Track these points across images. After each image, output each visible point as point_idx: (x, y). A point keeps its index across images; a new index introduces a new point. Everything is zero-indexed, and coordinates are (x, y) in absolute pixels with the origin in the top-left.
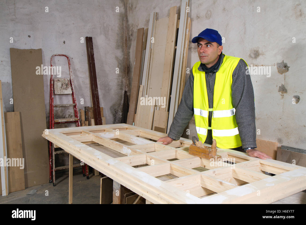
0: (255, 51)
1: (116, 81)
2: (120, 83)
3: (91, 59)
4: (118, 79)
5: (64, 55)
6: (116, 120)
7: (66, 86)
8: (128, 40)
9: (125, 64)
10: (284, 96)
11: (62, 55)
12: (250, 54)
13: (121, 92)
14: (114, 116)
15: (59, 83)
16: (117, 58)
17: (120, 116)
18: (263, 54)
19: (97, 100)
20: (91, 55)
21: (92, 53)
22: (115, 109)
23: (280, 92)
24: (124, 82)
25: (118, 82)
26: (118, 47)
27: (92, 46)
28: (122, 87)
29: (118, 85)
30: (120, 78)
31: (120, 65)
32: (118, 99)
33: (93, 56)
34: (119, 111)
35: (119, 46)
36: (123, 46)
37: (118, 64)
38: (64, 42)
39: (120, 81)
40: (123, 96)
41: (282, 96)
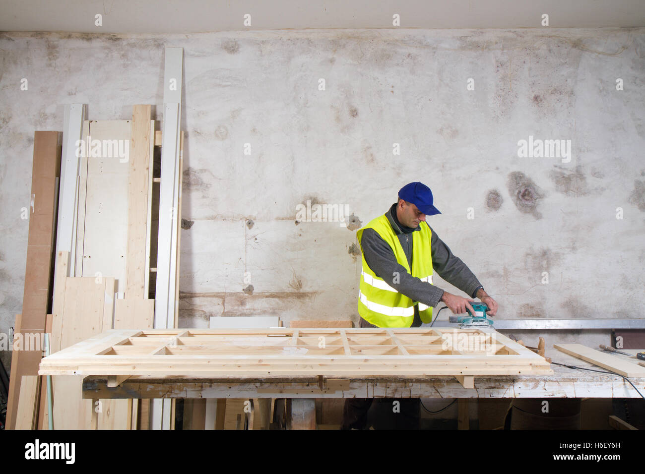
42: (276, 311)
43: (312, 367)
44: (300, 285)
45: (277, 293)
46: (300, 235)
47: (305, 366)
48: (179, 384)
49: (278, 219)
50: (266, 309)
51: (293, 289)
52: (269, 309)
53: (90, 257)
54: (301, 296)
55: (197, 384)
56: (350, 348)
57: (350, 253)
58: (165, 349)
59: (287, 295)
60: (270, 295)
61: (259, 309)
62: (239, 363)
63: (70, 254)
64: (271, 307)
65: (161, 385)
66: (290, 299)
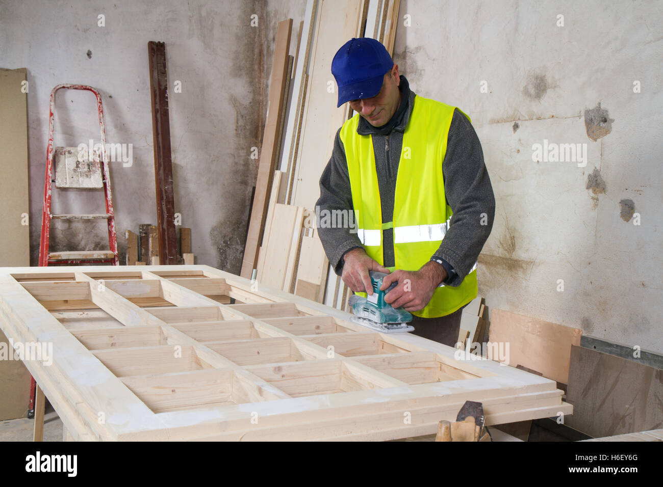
0: (537, 78)
1: (230, 161)
2: (241, 168)
3: (158, 100)
4: (234, 157)
5: (86, 87)
6: (227, 263)
7: (89, 169)
8: (265, 52)
9: (256, 117)
10: (598, 200)
11: (82, 86)
12: (526, 86)
13: (244, 191)
14: (221, 254)
15: (71, 159)
16: (234, 101)
17: (238, 255)
18: (555, 87)
19: (168, 206)
20: (160, 89)
21: (163, 84)
22: (223, 235)
23: (591, 190)
24: (251, 165)
25: (236, 163)
26: (237, 71)
27: (162, 65)
28: (247, 176)
29: (236, 172)
30: (242, 154)
31: (241, 120)
32: (233, 209)
33: (165, 92)
34: (237, 241)
35: (240, 69)
36: (253, 70)
37: (237, 116)
38: (89, 54)
39: (242, 162)
40: (247, 201)
41: (595, 200)
44: (513, 246)
46: (519, 150)
49: (492, 121)
51: (504, 252)
53: (302, 180)
54: (513, 265)
57: (588, 187)
59: (496, 260)
66: (499, 269)
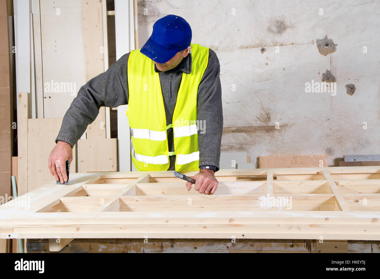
0: (278, 22)
12: (269, 27)
18: (292, 27)
42: (243, 146)
43: (299, 228)
44: (269, 118)
45: (244, 127)
46: (267, 64)
47: (290, 228)
48: (135, 244)
49: (242, 47)
50: (233, 145)
51: (261, 123)
52: (236, 144)
53: (50, 97)
54: (270, 129)
55: (156, 243)
56: (344, 197)
57: (323, 81)
58: (118, 201)
59: (255, 129)
60: (237, 130)
61: (226, 144)
62: (204, 223)
63: (29, 96)
64: (238, 142)
65: (115, 245)
66: (258, 133)
